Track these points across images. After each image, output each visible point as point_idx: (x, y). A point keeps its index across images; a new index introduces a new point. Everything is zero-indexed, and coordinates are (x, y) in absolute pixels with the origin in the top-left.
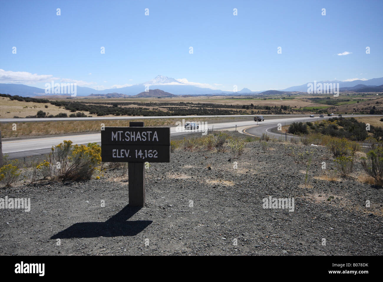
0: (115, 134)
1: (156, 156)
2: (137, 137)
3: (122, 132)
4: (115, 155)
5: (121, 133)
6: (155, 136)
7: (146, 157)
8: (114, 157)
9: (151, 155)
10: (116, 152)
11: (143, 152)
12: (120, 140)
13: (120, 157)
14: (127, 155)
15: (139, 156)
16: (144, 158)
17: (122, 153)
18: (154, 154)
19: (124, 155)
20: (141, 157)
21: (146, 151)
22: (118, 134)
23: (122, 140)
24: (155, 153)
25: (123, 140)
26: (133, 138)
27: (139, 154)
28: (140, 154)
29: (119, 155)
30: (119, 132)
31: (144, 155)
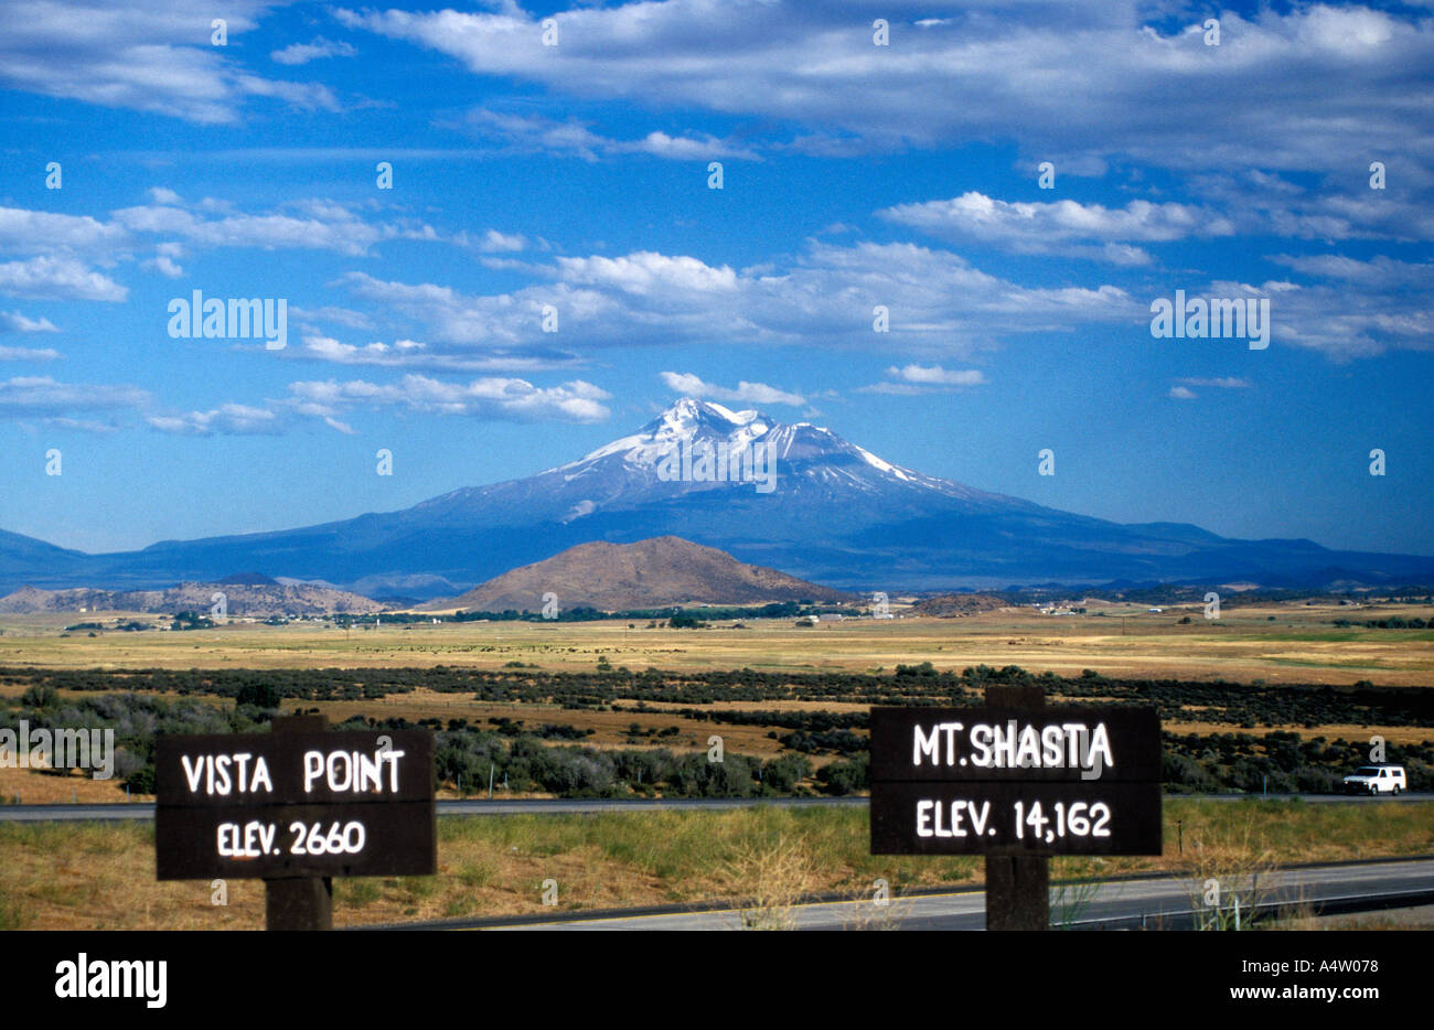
0: (928, 734)
1: (1103, 827)
2: (1024, 749)
3: (959, 727)
4: (930, 825)
5: (956, 733)
6: (1100, 742)
7: (1061, 833)
8: (923, 832)
9: (1080, 826)
10: (930, 812)
11: (1049, 812)
12: (950, 761)
13: (947, 834)
14: (979, 828)
15: (1029, 829)
16: (1050, 838)
17: (956, 818)
18: (1093, 822)
19: (966, 823)
20: (1038, 834)
21: (1059, 807)
22: (943, 735)
23: (957, 759)
24: (1100, 814)
25: (963, 762)
26: (1006, 753)
27: (1030, 821)
28: (1037, 818)
29: (947, 824)
30: (944, 726)
31: (1052, 825)
